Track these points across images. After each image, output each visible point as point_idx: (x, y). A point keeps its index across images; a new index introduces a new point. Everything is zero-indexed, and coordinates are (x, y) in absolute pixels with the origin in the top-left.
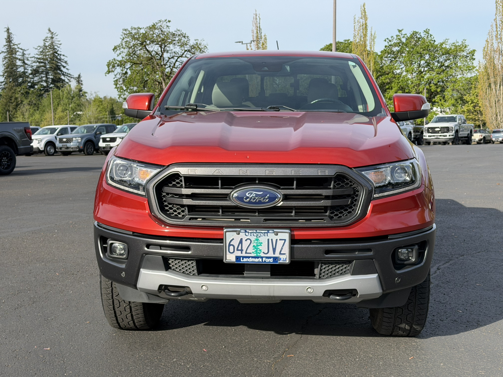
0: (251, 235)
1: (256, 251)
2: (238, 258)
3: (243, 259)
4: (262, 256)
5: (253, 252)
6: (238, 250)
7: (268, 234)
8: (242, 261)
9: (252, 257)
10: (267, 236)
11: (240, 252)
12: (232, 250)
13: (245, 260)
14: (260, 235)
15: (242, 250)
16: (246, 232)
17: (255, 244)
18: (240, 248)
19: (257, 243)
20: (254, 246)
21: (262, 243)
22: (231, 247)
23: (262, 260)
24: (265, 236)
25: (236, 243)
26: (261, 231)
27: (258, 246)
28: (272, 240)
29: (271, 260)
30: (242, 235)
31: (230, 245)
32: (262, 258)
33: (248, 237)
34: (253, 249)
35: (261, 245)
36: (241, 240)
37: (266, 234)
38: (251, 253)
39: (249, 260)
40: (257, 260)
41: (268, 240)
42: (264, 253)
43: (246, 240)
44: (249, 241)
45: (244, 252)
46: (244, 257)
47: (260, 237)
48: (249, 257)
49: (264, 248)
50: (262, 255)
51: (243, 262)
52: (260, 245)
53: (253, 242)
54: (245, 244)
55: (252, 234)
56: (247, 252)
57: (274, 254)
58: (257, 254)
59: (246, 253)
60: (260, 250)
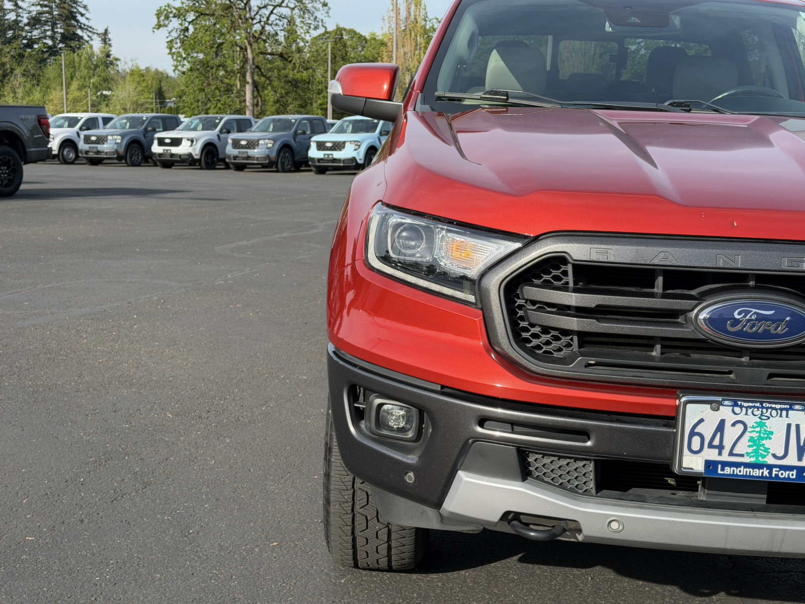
0: (746, 414)
1: (756, 452)
2: (709, 464)
3: (722, 469)
4: (769, 463)
5: (748, 454)
6: (711, 446)
7: (790, 411)
8: (719, 472)
9: (747, 465)
10: (787, 416)
11: (717, 451)
12: (696, 445)
13: (728, 470)
14: (768, 414)
15: (721, 448)
16: (736, 405)
17: (755, 435)
18: (716, 442)
19: (759, 432)
20: (751, 439)
21: (772, 433)
22: (696, 440)
23: (770, 473)
24: (781, 416)
25: (708, 430)
26: (773, 406)
27: (763, 439)
28: (798, 426)
29: (793, 475)
30: (726, 412)
31: (693, 433)
32: (770, 467)
33: (738, 418)
34: (749, 446)
35: (770, 438)
36: (722, 422)
37: (784, 413)
38: (742, 455)
39: (737, 471)
40: (757, 473)
41: (789, 426)
42: (774, 456)
43: (733, 425)
44: (740, 428)
45: (726, 452)
46: (725, 464)
47: (769, 418)
48: (737, 465)
49: (776, 445)
50: (770, 460)
51: (724, 474)
52: (766, 438)
53: (749, 429)
54: (731, 434)
55: (750, 411)
56: (734, 452)
57: (800, 459)
58: (757, 458)
59: (731, 454)
60: (766, 450)
